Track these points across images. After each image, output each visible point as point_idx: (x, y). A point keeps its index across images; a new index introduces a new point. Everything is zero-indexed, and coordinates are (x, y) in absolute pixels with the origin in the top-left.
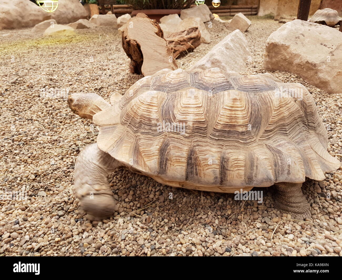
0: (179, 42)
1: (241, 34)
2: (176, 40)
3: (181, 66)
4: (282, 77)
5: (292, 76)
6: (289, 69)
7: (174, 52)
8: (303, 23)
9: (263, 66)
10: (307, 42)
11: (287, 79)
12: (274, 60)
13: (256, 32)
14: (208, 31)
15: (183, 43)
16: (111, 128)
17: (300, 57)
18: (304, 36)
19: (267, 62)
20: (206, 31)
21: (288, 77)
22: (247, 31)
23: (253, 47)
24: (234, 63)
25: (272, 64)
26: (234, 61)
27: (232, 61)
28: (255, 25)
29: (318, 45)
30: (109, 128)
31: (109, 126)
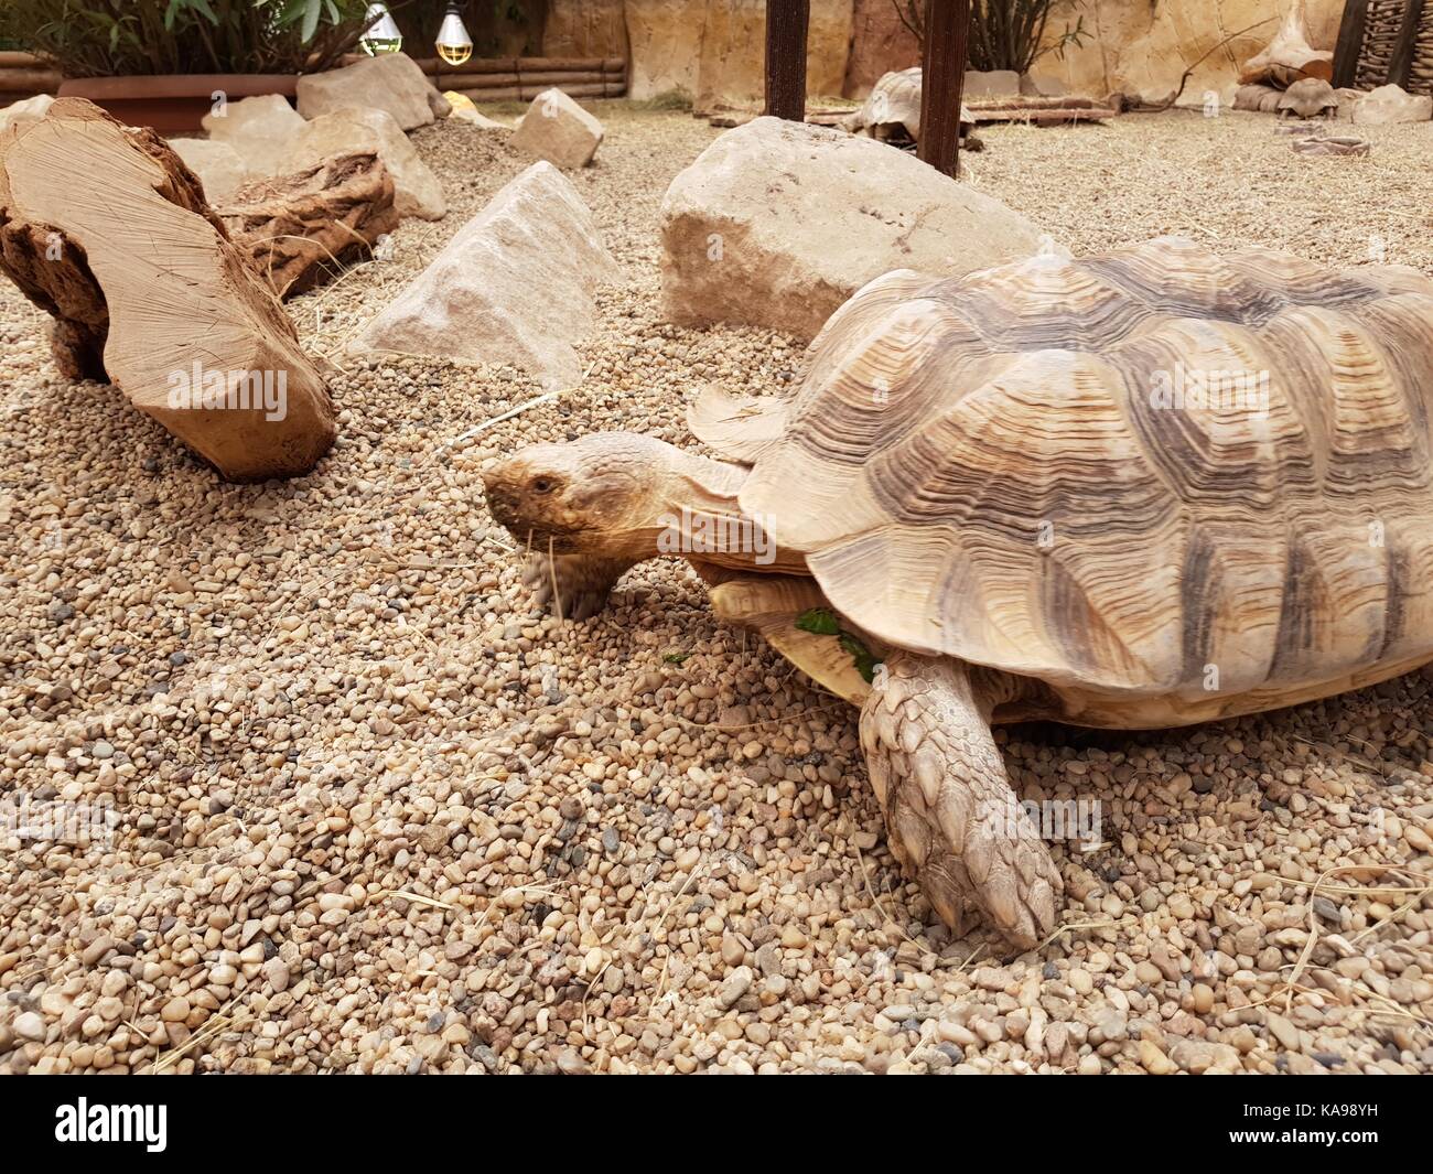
0: (297, 218)
1: (559, 178)
2: (282, 212)
3: (319, 325)
4: (739, 347)
5: (776, 340)
6: (759, 315)
7: (277, 266)
8: (790, 130)
9: (662, 308)
10: (810, 204)
11: (760, 356)
12: (700, 282)
13: (629, 167)
14: (431, 167)
15: (320, 223)
16: (859, 548)
17: (795, 264)
18: (796, 182)
19: (676, 291)
20: (419, 168)
21: (760, 346)
22: (590, 163)
23: (620, 229)
24: (545, 301)
25: (696, 298)
26: (544, 295)
27: (537, 294)
28: (623, 136)
29: (852, 214)
30: (849, 552)
31: (843, 546)
